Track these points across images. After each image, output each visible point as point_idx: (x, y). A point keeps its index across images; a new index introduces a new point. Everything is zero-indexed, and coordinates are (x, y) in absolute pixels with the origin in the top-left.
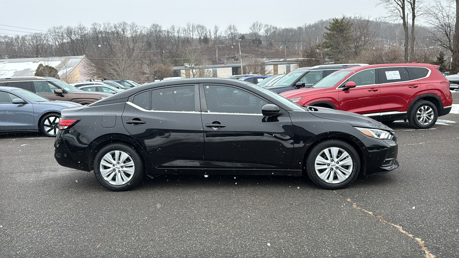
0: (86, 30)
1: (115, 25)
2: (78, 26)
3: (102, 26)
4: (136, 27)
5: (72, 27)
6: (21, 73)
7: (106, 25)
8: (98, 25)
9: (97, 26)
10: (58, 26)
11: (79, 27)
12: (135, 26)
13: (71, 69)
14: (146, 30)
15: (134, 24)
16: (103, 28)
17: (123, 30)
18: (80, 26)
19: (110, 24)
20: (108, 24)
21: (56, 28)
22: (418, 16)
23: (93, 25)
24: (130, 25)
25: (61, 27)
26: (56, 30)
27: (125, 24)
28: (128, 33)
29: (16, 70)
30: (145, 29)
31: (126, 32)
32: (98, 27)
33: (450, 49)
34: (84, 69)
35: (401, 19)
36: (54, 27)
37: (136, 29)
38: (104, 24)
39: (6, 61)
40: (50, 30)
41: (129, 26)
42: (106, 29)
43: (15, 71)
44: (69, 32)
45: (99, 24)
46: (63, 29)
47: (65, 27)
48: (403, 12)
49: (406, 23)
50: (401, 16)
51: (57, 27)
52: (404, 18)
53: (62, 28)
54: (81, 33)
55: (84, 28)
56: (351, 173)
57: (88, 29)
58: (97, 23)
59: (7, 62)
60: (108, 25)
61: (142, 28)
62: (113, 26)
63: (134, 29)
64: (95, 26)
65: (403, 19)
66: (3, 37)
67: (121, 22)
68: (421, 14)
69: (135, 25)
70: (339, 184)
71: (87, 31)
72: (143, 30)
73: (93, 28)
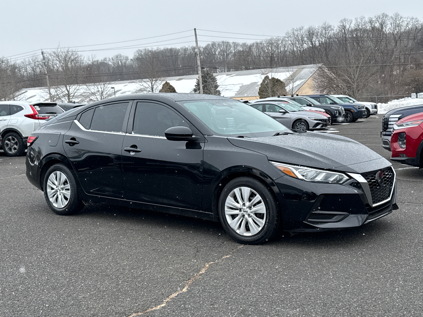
0: (332, 30)
1: (370, 19)
2: (322, 25)
3: (354, 22)
4: (401, 19)
5: (315, 27)
6: (247, 87)
7: (359, 20)
8: (348, 21)
9: (346, 22)
10: (298, 27)
11: (324, 26)
12: (398, 18)
13: (303, 82)
14: (415, 22)
15: (398, 15)
16: (355, 25)
17: (382, 25)
18: (325, 24)
19: (364, 18)
20: (361, 18)
21: (295, 30)
23: (341, 21)
24: (392, 18)
25: (301, 28)
26: (295, 32)
27: (385, 16)
28: (388, 28)
29: (243, 84)
30: (414, 20)
31: (384, 28)
32: (348, 24)
34: (313, 82)
36: (293, 29)
37: (401, 22)
38: (356, 19)
39: (233, 74)
40: (288, 33)
41: (390, 19)
42: (359, 26)
43: (241, 85)
44: (311, 34)
45: (350, 20)
46: (304, 31)
47: (306, 27)
51: (297, 29)
53: (303, 29)
54: (326, 34)
55: (330, 26)
56: (265, 225)
57: (334, 27)
58: (346, 18)
59: (235, 75)
60: (362, 20)
61: (409, 20)
62: (367, 20)
63: (398, 22)
64: (345, 23)
66: (241, 45)
67: (379, 15)
69: (400, 17)
70: (251, 238)
71: (334, 30)
72: (411, 22)
73: (341, 26)
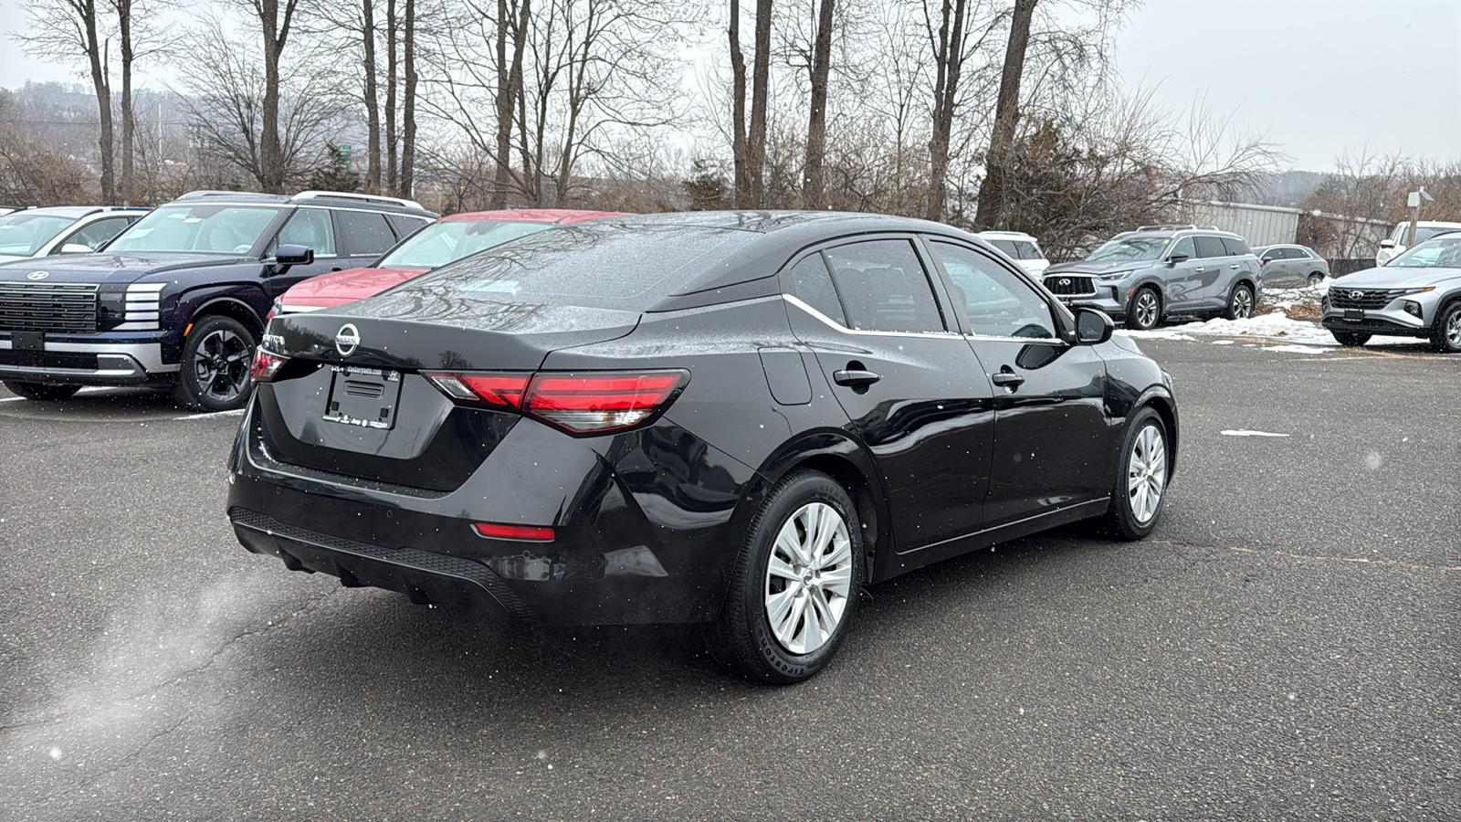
22: (143, 54)
33: (254, 172)
35: (84, 54)
48: (88, 33)
49: (103, 71)
50: (83, 45)
52: (93, 52)
65: (90, 54)
68: (151, 51)
